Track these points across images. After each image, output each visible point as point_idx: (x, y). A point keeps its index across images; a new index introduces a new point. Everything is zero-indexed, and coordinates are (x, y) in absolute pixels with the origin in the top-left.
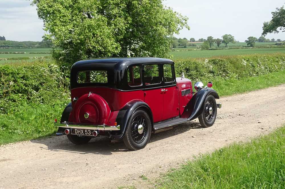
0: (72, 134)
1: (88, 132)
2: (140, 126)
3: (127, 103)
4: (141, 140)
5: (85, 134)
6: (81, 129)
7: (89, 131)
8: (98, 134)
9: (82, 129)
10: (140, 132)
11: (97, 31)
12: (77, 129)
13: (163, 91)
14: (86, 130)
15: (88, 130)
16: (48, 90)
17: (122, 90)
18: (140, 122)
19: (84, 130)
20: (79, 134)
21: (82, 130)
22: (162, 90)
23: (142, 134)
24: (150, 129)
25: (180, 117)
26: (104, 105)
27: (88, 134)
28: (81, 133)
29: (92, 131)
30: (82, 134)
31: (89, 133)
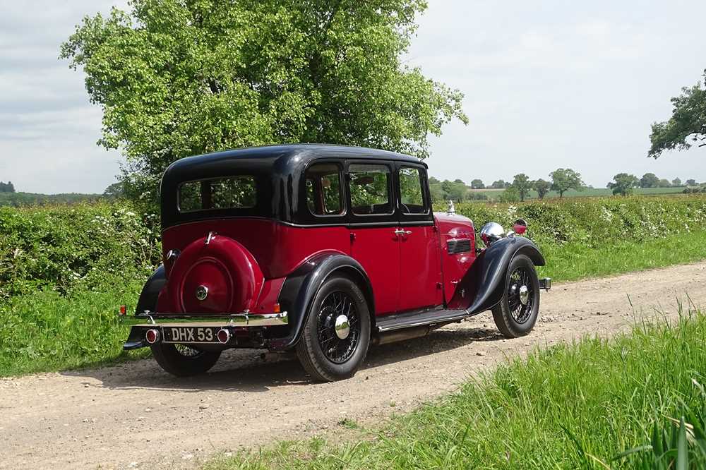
0: (164, 341)
1: (207, 335)
2: (341, 320)
3: (306, 259)
4: (345, 356)
5: (197, 340)
6: (186, 328)
7: (209, 332)
8: (231, 338)
9: (190, 328)
10: (342, 334)
11: (234, 122)
12: (178, 328)
13: (400, 234)
14: (199, 330)
15: (205, 328)
16: (111, 272)
17: (293, 224)
18: (340, 308)
19: (196, 329)
20: (184, 340)
21: (190, 330)
22: (397, 231)
23: (347, 341)
24: (367, 329)
25: (446, 307)
26: (247, 265)
27: (205, 340)
28: (187, 337)
29: (215, 329)
30: (191, 339)
31: (209, 337)
